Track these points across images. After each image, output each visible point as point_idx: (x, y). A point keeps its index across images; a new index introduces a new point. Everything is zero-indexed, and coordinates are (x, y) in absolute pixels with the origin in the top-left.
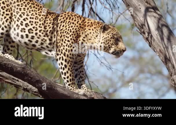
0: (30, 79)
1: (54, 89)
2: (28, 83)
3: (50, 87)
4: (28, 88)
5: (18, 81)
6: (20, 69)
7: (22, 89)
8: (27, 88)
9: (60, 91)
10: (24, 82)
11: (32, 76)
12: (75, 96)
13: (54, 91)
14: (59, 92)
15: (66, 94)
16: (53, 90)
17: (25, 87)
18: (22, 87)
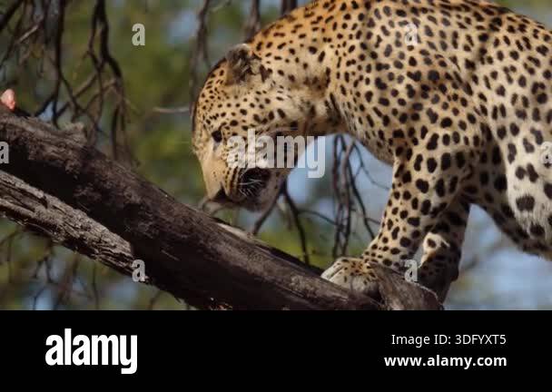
0: (97, 196)
1: (203, 248)
2: (90, 215)
3: (186, 236)
4: (89, 236)
5: (44, 202)
6: (55, 149)
7: (62, 239)
8: (82, 239)
9: (231, 257)
10: (69, 207)
11: (108, 185)
12: (298, 283)
13: (206, 256)
14: (227, 263)
15: (258, 274)
16: (200, 251)
17: (76, 234)
18: (59, 231)
